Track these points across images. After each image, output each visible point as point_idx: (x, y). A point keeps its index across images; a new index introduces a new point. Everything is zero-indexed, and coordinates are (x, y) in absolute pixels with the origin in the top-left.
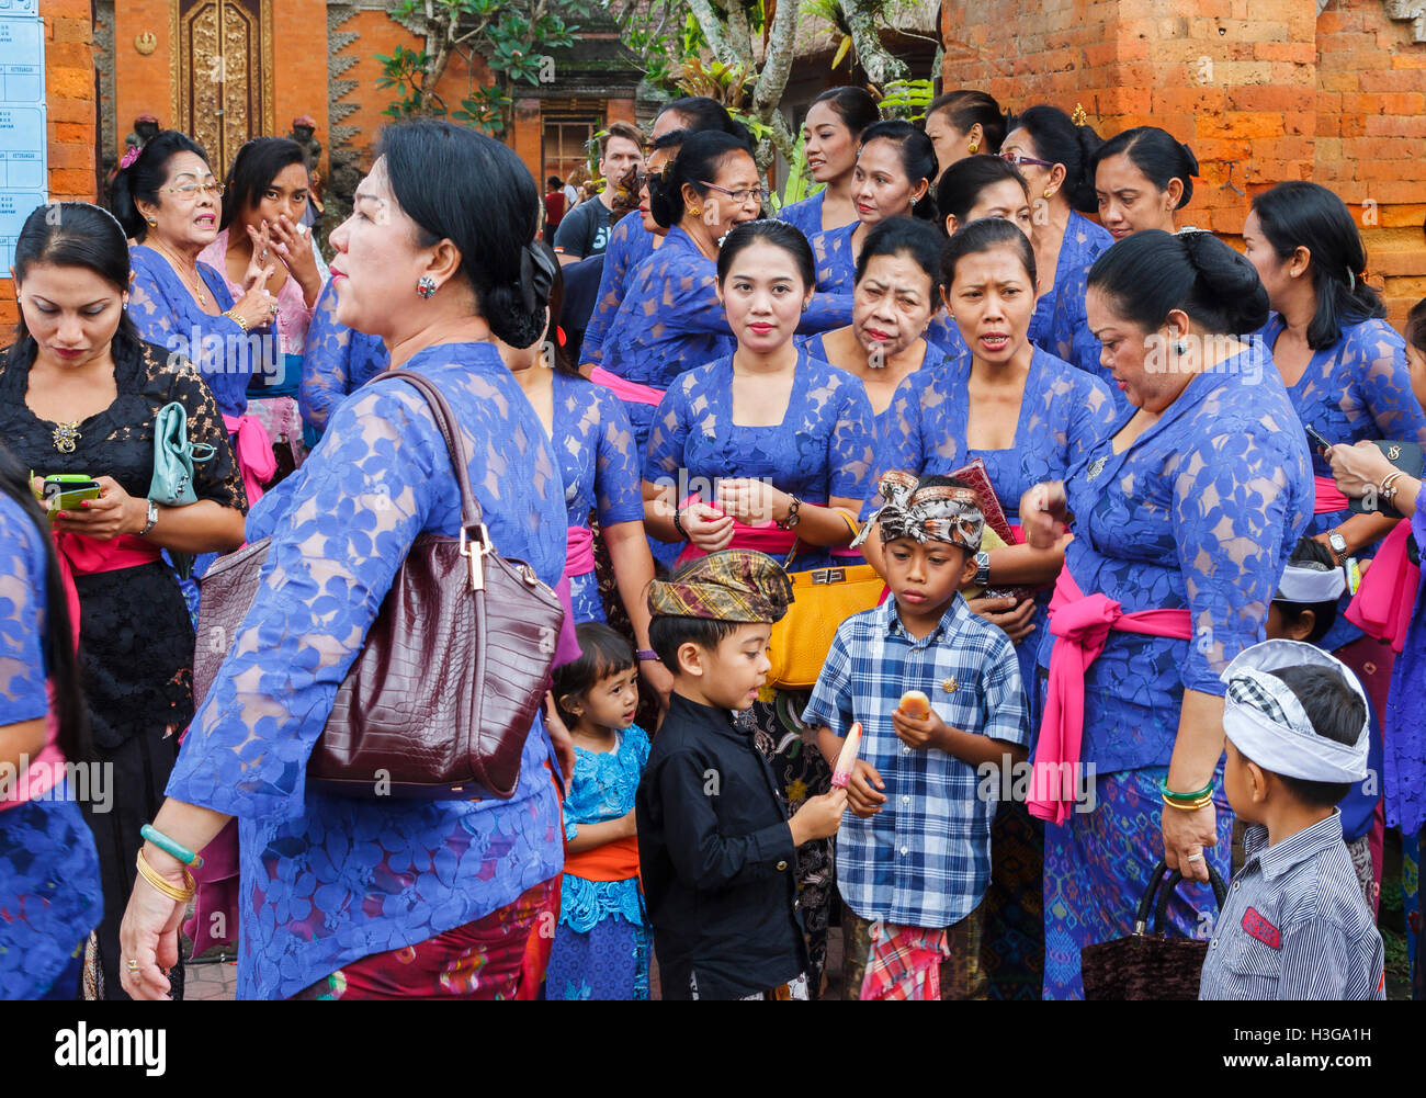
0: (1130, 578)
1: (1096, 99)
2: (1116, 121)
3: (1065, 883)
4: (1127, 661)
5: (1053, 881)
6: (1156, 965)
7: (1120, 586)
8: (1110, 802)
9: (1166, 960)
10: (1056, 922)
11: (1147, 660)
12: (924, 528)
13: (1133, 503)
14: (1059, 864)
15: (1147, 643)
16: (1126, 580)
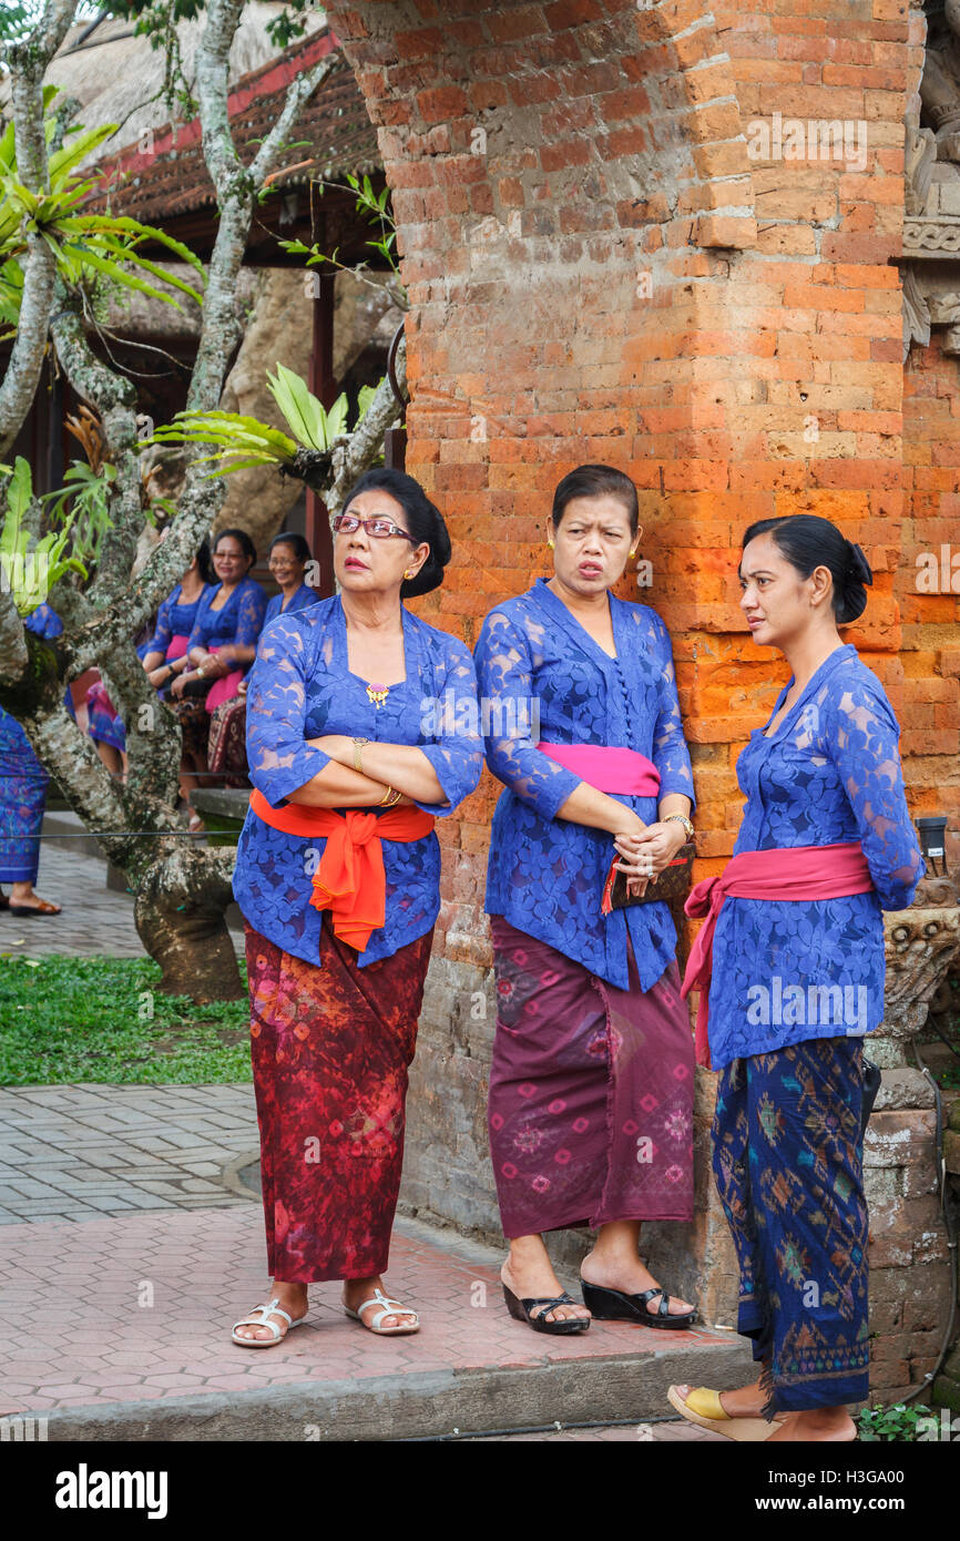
1: (661, 471)
2: (689, 498)
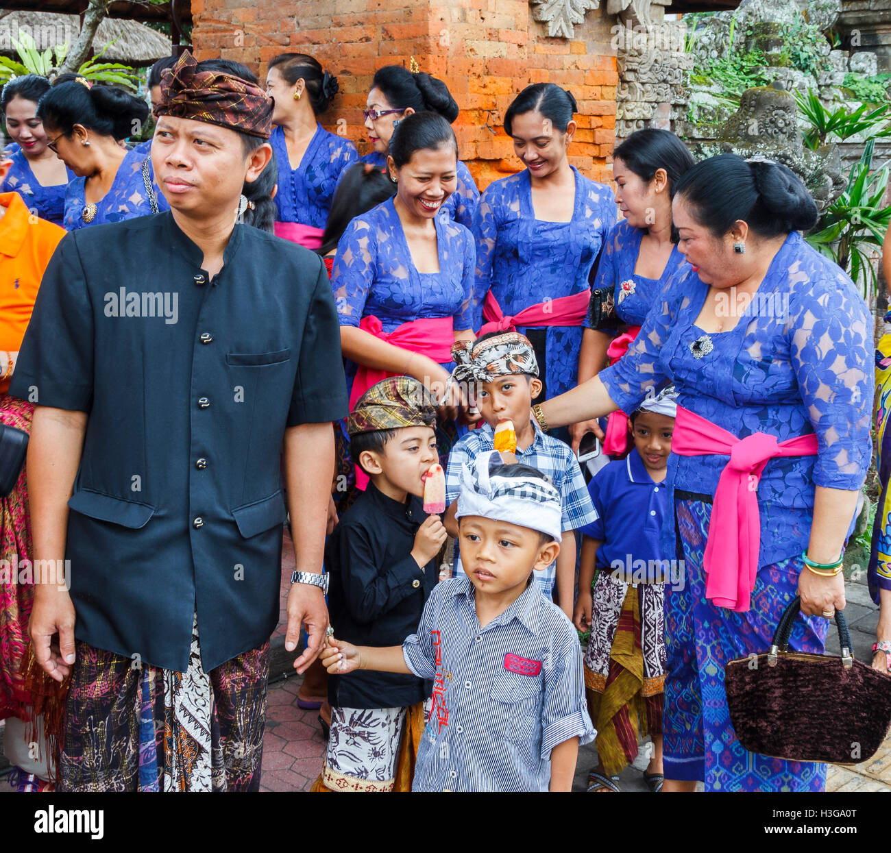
0: (770, 417)
3: (713, 648)
4: (783, 478)
5: (703, 649)
6: (791, 679)
7: (764, 424)
8: (773, 584)
9: (800, 675)
10: (709, 679)
11: (799, 475)
12: (487, 371)
13: (764, 365)
14: (707, 635)
15: (795, 463)
16: (767, 418)
